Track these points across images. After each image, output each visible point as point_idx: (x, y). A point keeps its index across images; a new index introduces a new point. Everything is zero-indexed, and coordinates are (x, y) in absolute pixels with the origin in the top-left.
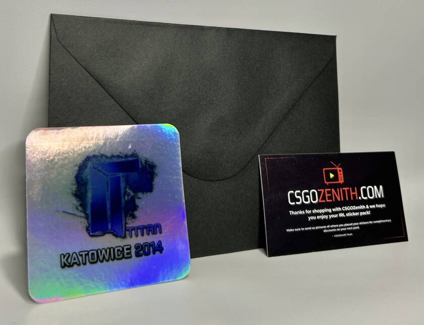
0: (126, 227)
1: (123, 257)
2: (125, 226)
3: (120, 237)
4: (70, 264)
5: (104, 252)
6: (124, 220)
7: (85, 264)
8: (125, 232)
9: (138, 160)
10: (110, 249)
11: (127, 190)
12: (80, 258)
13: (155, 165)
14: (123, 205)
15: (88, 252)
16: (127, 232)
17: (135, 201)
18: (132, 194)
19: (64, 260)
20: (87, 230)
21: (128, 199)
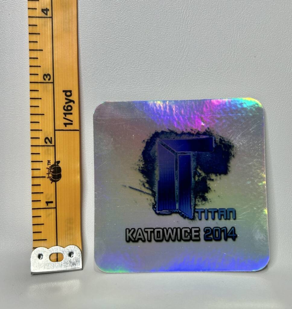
0: (195, 209)
1: (191, 239)
2: (194, 207)
3: (188, 218)
4: (135, 239)
5: (170, 231)
6: (194, 201)
7: (150, 241)
8: (194, 214)
9: (212, 138)
10: (177, 229)
11: (198, 170)
12: (145, 235)
13: (232, 145)
14: (193, 185)
15: (154, 229)
16: (196, 214)
17: (206, 182)
18: (203, 174)
19: (129, 235)
20: (154, 207)
21: (199, 179)
